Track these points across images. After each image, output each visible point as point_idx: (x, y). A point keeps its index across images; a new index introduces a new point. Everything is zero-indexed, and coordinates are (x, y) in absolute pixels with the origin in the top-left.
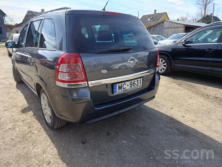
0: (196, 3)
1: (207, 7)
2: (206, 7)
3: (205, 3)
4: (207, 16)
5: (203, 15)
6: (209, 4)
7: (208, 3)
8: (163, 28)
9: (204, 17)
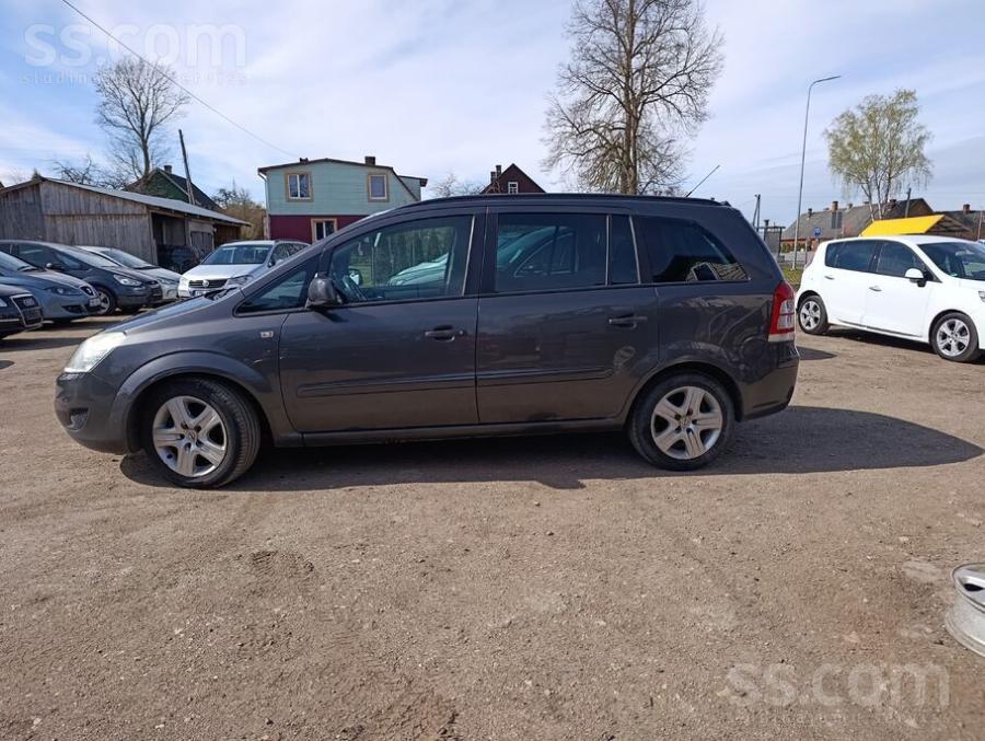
0: (98, 115)
1: (149, 140)
2: (145, 142)
3: (139, 124)
4: (158, 172)
5: (143, 171)
6: (154, 130)
7: (151, 127)
8: (42, 216)
9: (146, 175)
